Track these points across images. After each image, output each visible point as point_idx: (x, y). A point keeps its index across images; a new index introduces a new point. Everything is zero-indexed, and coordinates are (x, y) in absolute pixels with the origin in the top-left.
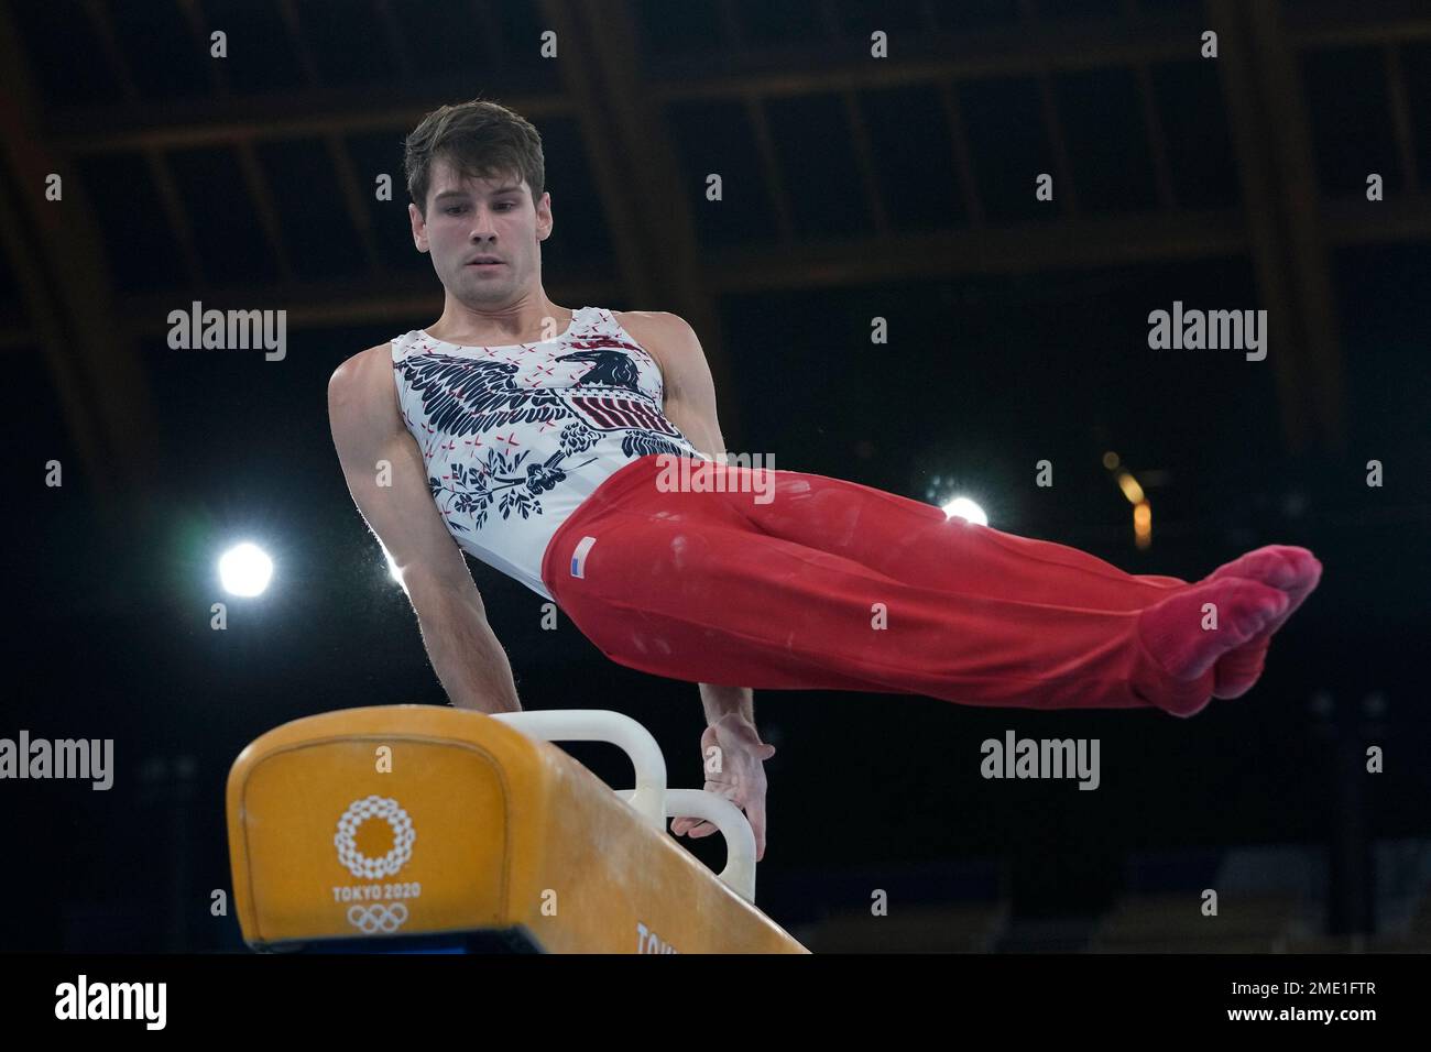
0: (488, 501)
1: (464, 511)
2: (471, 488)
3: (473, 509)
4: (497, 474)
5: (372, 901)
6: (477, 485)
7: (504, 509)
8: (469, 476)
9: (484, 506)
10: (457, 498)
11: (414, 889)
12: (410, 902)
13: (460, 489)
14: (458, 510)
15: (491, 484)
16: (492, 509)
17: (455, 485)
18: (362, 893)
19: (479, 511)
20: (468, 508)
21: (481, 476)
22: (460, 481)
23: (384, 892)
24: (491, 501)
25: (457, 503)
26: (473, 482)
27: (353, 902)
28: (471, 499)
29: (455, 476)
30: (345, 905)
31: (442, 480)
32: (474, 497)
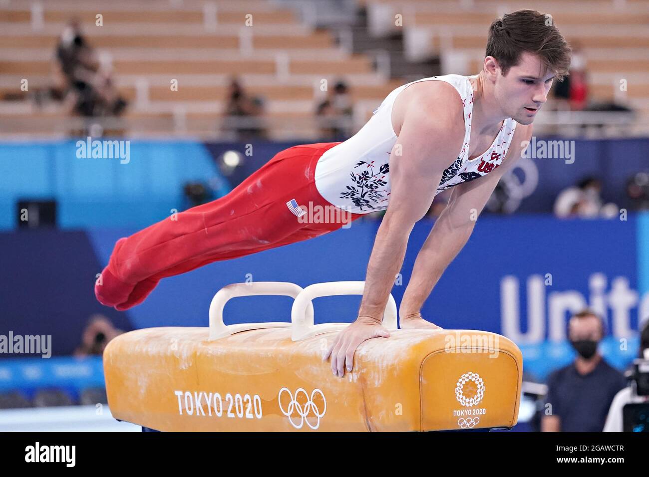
0: (359, 185)
1: (363, 174)
2: (369, 183)
3: (360, 178)
4: (369, 193)
5: (468, 416)
6: (369, 185)
7: (352, 188)
8: (375, 185)
9: (358, 182)
10: (370, 175)
11: (483, 411)
12: (481, 416)
13: (373, 179)
14: (365, 172)
15: (366, 190)
16: (355, 185)
17: (376, 179)
18: (464, 412)
19: (358, 179)
20: (362, 176)
21: (372, 188)
22: (376, 181)
23: (473, 412)
24: (358, 186)
25: (368, 173)
26: (371, 185)
27: (461, 416)
28: (364, 180)
29: (380, 180)
30: (457, 418)
31: (384, 175)
32: (364, 182)
